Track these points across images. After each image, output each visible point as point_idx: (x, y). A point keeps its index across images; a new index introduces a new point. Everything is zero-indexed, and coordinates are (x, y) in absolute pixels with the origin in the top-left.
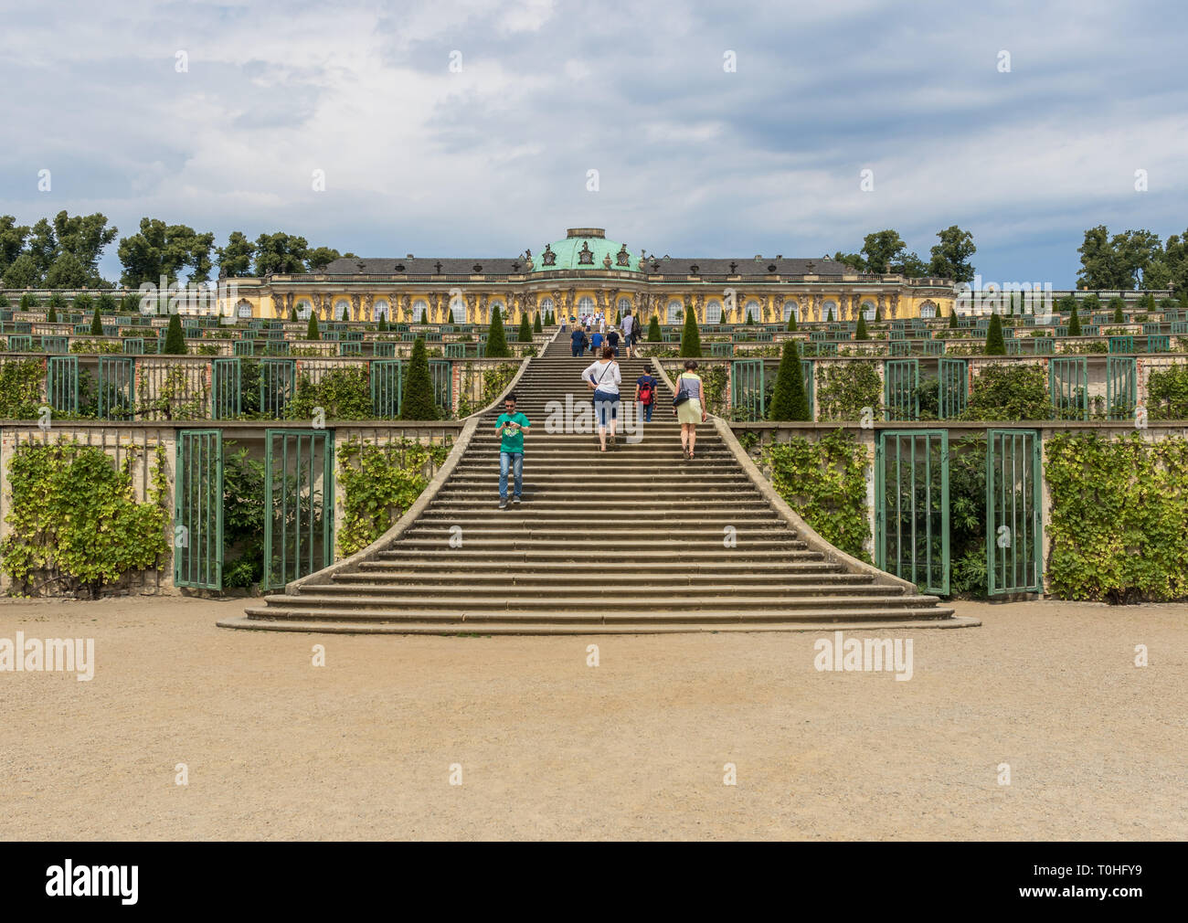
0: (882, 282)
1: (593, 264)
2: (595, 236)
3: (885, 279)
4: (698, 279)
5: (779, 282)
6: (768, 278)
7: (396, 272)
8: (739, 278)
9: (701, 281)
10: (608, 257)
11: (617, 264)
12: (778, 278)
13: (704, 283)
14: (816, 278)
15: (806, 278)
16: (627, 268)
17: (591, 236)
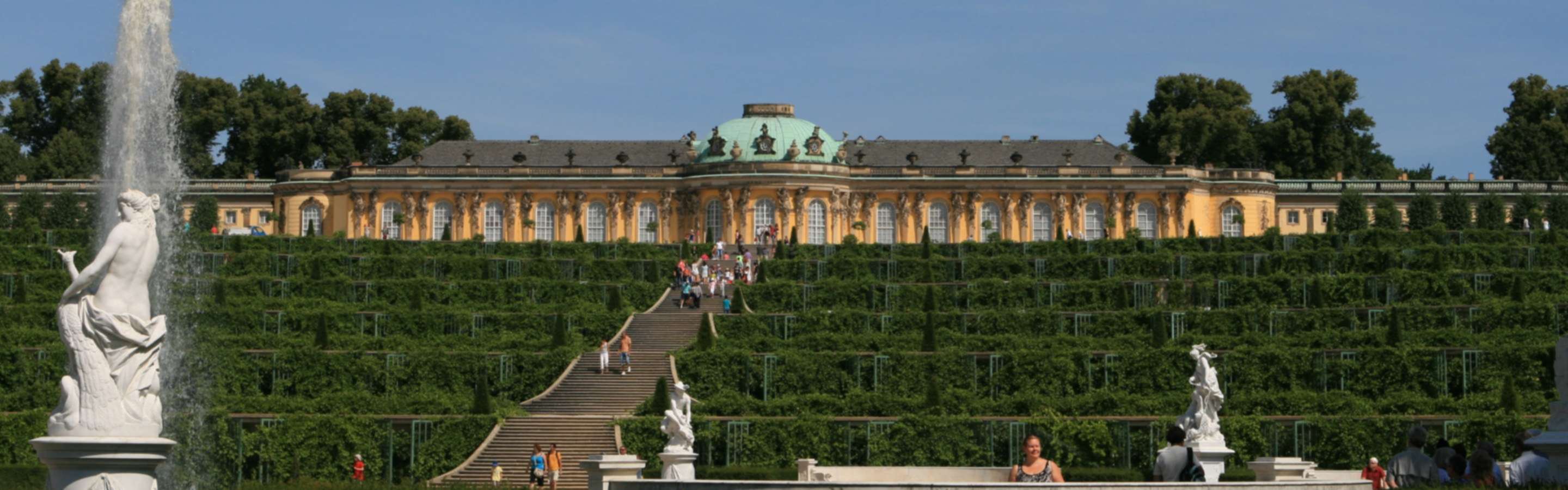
0: (1164, 176)
1: (773, 153)
2: (780, 114)
3: (1168, 172)
4: (917, 172)
5: (1025, 176)
6: (1011, 171)
7: (514, 163)
8: (972, 171)
9: (921, 175)
10: (794, 145)
11: (807, 154)
12: (1024, 171)
13: (925, 178)
14: (1075, 171)
15: (1062, 171)
16: (820, 159)
17: (775, 115)
